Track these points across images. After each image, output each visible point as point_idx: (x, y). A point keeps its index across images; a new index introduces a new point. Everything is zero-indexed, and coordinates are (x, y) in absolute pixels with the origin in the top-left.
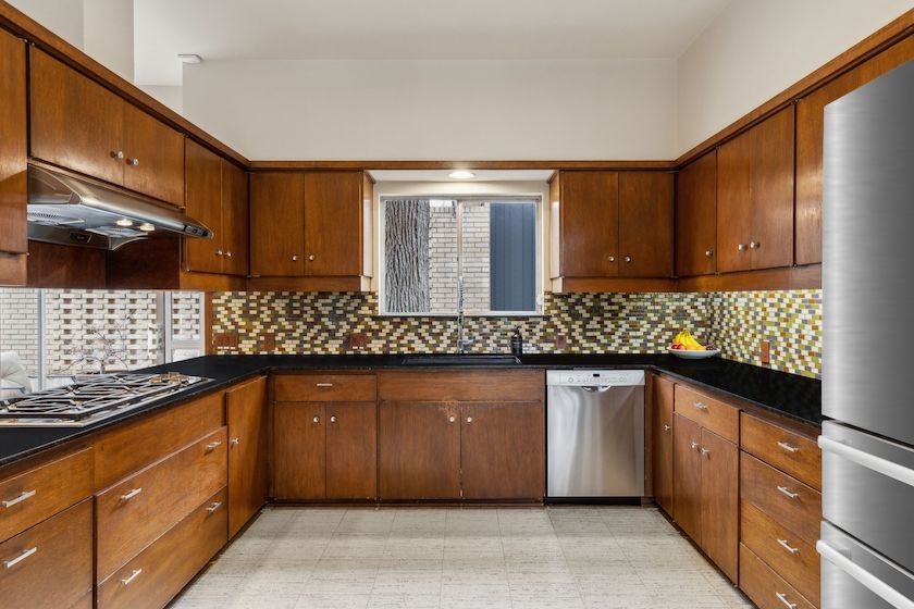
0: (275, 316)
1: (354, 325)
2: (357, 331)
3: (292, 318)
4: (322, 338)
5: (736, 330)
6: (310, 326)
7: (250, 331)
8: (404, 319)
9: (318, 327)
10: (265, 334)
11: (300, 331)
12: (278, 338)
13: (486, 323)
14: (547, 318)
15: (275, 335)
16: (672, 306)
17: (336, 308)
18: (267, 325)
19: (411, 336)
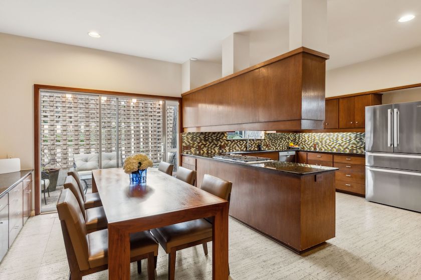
0: (201, 140)
1: (222, 142)
2: (222, 144)
3: (205, 140)
4: (213, 147)
5: (305, 142)
6: (210, 143)
7: (193, 145)
8: (234, 140)
9: (212, 143)
10: (198, 146)
11: (208, 144)
12: (202, 147)
13: (252, 141)
14: (264, 140)
15: (201, 146)
16: (287, 136)
17: (217, 137)
18: (199, 143)
19: (235, 145)
